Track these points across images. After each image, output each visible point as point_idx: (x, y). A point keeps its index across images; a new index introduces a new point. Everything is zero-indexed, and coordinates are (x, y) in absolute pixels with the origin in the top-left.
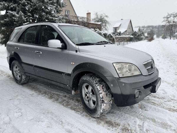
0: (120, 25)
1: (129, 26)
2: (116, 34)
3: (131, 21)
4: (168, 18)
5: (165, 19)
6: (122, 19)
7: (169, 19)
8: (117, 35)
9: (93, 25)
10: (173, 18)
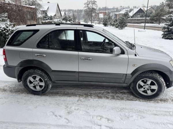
0: (48, 8)
1: (57, 10)
2: (47, 18)
3: (58, 5)
4: (88, 4)
5: (85, 5)
6: (48, 2)
7: (89, 6)
8: (49, 19)
9: (27, 9)
10: (91, 5)
